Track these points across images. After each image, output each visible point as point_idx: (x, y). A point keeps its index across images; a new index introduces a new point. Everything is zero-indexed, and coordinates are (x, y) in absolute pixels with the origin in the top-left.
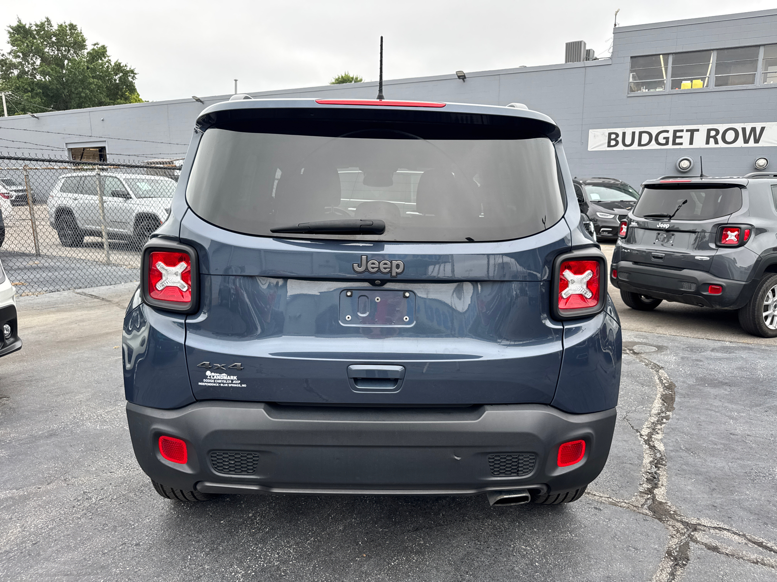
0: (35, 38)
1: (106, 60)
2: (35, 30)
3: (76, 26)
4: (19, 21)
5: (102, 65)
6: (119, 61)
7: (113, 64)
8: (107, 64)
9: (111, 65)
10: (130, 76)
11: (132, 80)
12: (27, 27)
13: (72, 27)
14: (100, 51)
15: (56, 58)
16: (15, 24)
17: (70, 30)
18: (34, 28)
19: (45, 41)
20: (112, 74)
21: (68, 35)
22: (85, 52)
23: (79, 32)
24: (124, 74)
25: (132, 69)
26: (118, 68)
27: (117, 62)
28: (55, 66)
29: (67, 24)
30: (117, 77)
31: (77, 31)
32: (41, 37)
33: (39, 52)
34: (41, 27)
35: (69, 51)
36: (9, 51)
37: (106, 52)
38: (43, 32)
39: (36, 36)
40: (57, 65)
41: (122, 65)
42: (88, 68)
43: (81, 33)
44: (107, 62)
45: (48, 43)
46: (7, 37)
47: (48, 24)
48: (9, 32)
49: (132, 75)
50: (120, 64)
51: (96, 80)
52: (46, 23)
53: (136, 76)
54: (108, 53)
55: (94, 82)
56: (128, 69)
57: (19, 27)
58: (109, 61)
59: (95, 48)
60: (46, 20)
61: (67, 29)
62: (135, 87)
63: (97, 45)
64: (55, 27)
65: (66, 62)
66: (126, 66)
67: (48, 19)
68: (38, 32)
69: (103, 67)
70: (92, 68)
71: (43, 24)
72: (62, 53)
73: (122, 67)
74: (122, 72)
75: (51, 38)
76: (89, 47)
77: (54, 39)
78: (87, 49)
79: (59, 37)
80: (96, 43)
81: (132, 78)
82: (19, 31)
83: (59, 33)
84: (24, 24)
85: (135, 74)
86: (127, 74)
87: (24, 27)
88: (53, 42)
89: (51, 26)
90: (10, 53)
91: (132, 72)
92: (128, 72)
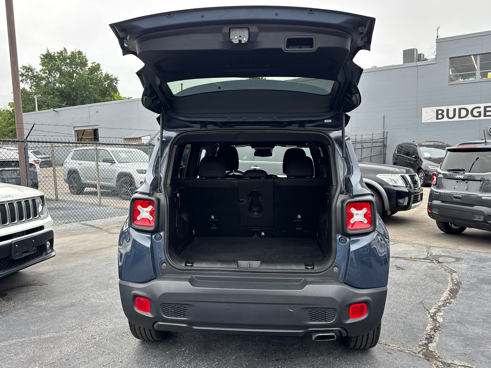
0: (57, 61)
1: (100, 72)
2: (57, 56)
3: (82, 52)
4: (48, 51)
5: (97, 76)
6: (108, 73)
7: (104, 75)
8: (100, 75)
9: (102, 75)
10: (114, 82)
11: (115, 84)
12: (52, 54)
13: (80, 53)
14: (96, 67)
15: (69, 72)
16: (45, 53)
17: (78, 55)
18: (56, 54)
19: (62, 62)
20: (103, 81)
21: (77, 58)
22: (87, 68)
23: (84, 56)
24: (110, 81)
25: (116, 77)
26: (107, 77)
27: (106, 73)
28: (68, 78)
29: (77, 51)
30: (106, 83)
31: (82, 55)
32: (60, 60)
33: (59, 69)
34: (60, 54)
35: (77, 68)
36: (40, 70)
37: (100, 67)
38: (62, 57)
39: (57, 60)
40: (69, 77)
41: (109, 75)
42: (88, 78)
43: (85, 56)
44: (100, 74)
45: (64, 64)
46: (39, 61)
47: (65, 52)
48: (41, 58)
49: (116, 81)
50: (108, 74)
51: (93, 86)
52: (64, 51)
53: (118, 82)
54: (100, 68)
55: (92, 87)
56: (113, 78)
57: (47, 54)
58: (101, 73)
59: (93, 65)
60: (64, 49)
61: (77, 54)
62: (117, 89)
63: (94, 64)
64: (69, 54)
65: (75, 75)
66: (112, 76)
67: (65, 49)
68: (59, 57)
69: (98, 77)
70: (90, 78)
71: (62, 52)
72: (73, 70)
73: (109, 77)
74: (109, 80)
75: (66, 60)
76: (90, 65)
77: (68, 61)
78: (88, 66)
79: (71, 60)
80: (94, 62)
81: (116, 83)
82: (47, 57)
83: (71, 57)
84: (50, 53)
85: (118, 81)
86: (112, 81)
87: (51, 54)
88: (67, 63)
89: (67, 53)
90: (41, 71)
91: (116, 79)
92: (113, 79)
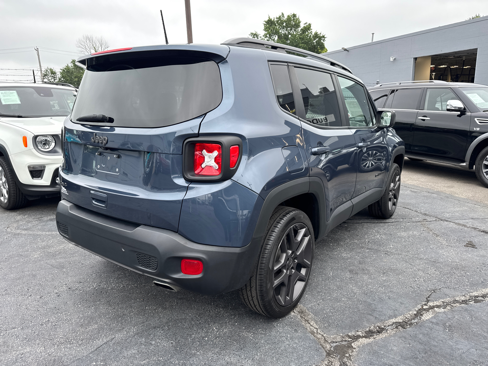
0: (276, 25)
1: (310, 32)
2: (276, 21)
3: (296, 14)
4: (269, 18)
5: (307, 35)
6: (317, 32)
7: (313, 34)
8: (310, 34)
9: (312, 34)
10: (322, 39)
11: (323, 42)
12: (272, 20)
13: (294, 15)
14: (307, 27)
15: (285, 34)
16: (267, 19)
17: (293, 17)
18: (276, 20)
19: (280, 26)
20: (312, 40)
21: (292, 21)
22: (300, 29)
23: (298, 18)
24: (319, 39)
25: (324, 35)
26: (316, 35)
27: (316, 32)
28: (283, 39)
29: (292, 15)
30: (314, 42)
31: (296, 18)
32: (279, 24)
33: (277, 33)
34: (279, 19)
35: (292, 29)
36: (263, 35)
37: (311, 27)
38: (280, 21)
39: (276, 24)
40: (285, 38)
41: (318, 34)
42: (300, 38)
43: (299, 18)
44: (310, 33)
45: (282, 27)
46: (263, 27)
47: (282, 17)
48: (264, 24)
49: (323, 39)
50: (317, 33)
51: (303, 45)
52: (282, 16)
53: (325, 39)
54: (311, 28)
55: (302, 46)
56: (321, 36)
57: (268, 20)
58: (311, 33)
59: (305, 26)
60: (282, 14)
61: (292, 17)
62: (324, 46)
63: (306, 24)
64: (286, 17)
65: (290, 36)
66: (320, 34)
67: (282, 13)
68: (277, 21)
69: (308, 36)
70: (302, 38)
71: (280, 17)
72: (288, 32)
73: (318, 35)
74: (318, 38)
75: (283, 24)
76: (302, 25)
77: (284, 25)
78: (301, 27)
79: (287, 23)
80: (306, 22)
81: (323, 41)
82: (269, 23)
83: (287, 21)
84: (271, 18)
85: (325, 38)
86: (321, 39)
87: (271, 20)
88: (284, 26)
89: (284, 17)
90: (263, 36)
91: (323, 37)
92: (321, 37)
